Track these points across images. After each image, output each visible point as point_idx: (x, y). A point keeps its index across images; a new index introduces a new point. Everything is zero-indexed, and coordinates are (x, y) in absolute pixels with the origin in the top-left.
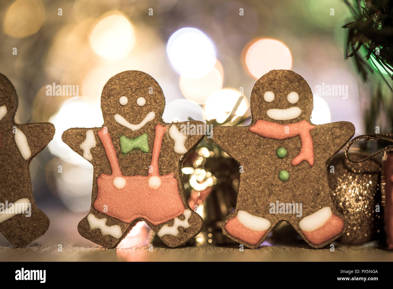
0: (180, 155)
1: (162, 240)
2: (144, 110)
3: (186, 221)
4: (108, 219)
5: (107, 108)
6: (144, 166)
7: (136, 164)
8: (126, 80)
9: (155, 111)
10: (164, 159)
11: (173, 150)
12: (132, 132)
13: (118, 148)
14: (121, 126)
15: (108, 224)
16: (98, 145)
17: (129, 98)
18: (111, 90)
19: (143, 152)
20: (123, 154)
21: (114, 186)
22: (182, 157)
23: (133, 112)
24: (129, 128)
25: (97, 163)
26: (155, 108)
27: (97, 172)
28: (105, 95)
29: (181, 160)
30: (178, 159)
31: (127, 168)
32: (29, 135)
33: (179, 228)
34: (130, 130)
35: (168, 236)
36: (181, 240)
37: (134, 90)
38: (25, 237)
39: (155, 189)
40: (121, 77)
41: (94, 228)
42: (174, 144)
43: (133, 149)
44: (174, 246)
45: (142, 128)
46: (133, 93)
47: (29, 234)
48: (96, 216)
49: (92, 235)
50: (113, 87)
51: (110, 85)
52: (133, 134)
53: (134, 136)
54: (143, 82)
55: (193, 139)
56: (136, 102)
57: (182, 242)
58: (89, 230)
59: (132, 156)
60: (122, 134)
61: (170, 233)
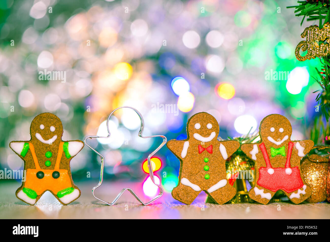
0: (301, 157)
1: (292, 200)
2: (283, 134)
3: (304, 190)
4: (264, 190)
5: (264, 133)
6: (283, 163)
7: (279, 162)
8: (274, 119)
9: (288, 135)
10: (293, 159)
11: (297, 155)
12: (277, 145)
13: (269, 154)
14: (271, 142)
15: (264, 192)
16: (259, 152)
17: (275, 128)
18: (266, 124)
19: (282, 156)
20: (272, 156)
21: (268, 173)
22: (302, 158)
23: (277, 135)
24: (275, 143)
25: (259, 161)
26: (288, 134)
27: (259, 166)
28: (263, 127)
29: (302, 160)
30: (300, 159)
31: (274, 164)
32: (227, 147)
33: (300, 194)
34: (276, 144)
35: (295, 198)
36: (301, 200)
37: (277, 124)
38: (224, 199)
39: (289, 174)
40: (271, 118)
41: (258, 194)
42: (298, 152)
43: (277, 154)
44: (298, 204)
45: (282, 144)
46: (277, 125)
47: (226, 198)
48: (258, 188)
49: (256, 198)
50: (267, 123)
51: (266, 122)
52: (277, 146)
53: (278, 147)
54: (282, 120)
55: (307, 149)
56: (279, 130)
57: (302, 201)
58: (255, 195)
59: (277, 158)
60: (272, 146)
61: (296, 197)
